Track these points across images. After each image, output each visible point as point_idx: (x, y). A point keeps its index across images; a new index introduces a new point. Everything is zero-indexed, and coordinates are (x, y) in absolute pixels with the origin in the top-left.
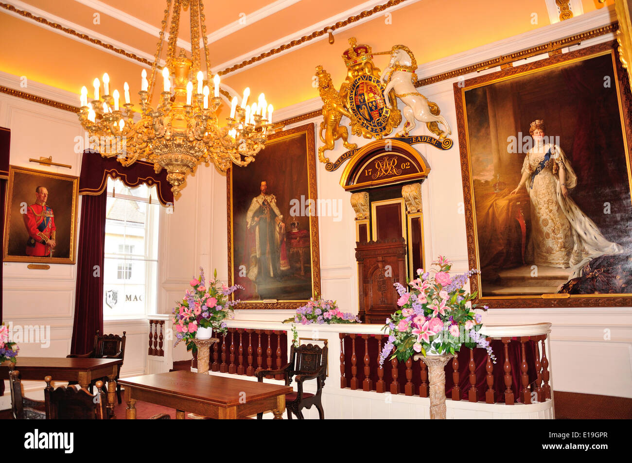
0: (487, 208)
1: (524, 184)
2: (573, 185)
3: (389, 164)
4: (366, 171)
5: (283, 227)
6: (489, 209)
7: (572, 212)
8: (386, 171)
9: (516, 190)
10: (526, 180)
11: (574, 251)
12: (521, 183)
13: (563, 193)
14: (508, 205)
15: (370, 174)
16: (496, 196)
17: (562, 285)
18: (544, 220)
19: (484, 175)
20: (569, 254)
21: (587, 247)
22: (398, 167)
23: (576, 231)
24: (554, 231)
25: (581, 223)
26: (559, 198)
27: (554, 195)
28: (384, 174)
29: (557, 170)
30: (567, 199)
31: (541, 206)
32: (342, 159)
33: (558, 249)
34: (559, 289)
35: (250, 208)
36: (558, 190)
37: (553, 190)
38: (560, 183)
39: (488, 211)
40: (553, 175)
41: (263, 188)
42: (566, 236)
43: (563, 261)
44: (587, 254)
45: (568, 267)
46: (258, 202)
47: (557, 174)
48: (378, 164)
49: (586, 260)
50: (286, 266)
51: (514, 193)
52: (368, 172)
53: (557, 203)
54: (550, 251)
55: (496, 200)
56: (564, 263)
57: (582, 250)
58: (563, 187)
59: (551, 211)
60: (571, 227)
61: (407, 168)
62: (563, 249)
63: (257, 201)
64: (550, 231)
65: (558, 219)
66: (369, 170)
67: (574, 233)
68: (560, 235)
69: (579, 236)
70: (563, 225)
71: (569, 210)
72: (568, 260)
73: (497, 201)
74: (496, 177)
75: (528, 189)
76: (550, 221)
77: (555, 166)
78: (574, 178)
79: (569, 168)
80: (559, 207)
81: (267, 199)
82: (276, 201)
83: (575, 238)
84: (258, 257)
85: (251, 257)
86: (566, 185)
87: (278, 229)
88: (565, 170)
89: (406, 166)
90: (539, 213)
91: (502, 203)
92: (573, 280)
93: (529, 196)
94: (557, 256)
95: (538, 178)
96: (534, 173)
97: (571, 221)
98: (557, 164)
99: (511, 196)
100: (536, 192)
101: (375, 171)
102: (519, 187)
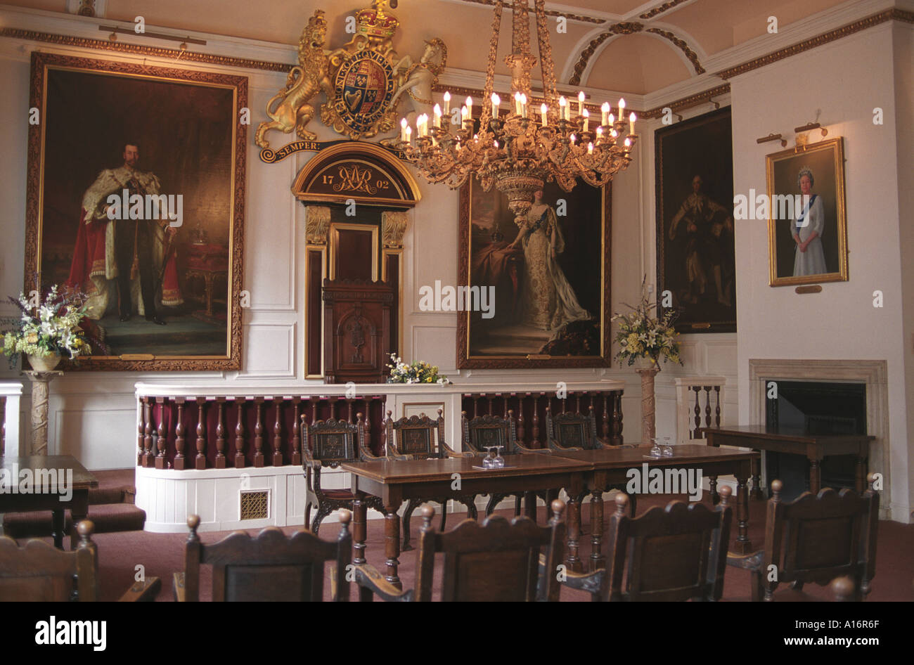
0: (482, 260)
1: (521, 240)
2: (561, 251)
3: (360, 177)
4: (325, 177)
5: (172, 234)
6: (484, 260)
7: (558, 277)
8: (356, 185)
9: (513, 244)
10: (522, 237)
11: (555, 314)
12: (518, 238)
13: (553, 256)
14: (504, 259)
15: (331, 182)
16: (493, 247)
17: (543, 347)
18: (535, 280)
19: (483, 221)
20: (551, 317)
21: (565, 311)
22: (372, 183)
23: (559, 295)
24: (541, 293)
25: (563, 288)
26: (549, 259)
27: (545, 257)
28: (351, 188)
29: (550, 232)
30: (555, 262)
31: (533, 266)
32: (290, 150)
33: (543, 311)
34: (540, 350)
35: (93, 187)
36: (549, 253)
37: (544, 252)
38: (551, 245)
39: (483, 263)
40: (547, 236)
41: (129, 157)
42: (551, 299)
43: (546, 323)
44: (565, 318)
45: (549, 329)
46: (116, 180)
47: (549, 237)
48: (344, 172)
49: (564, 323)
50: (175, 299)
51: (510, 247)
52: (328, 180)
53: (547, 266)
54: (536, 312)
55: (492, 252)
56: (546, 325)
57: (562, 315)
58: (553, 250)
59: (541, 272)
60: (555, 292)
61: (384, 187)
62: (547, 312)
63: (113, 176)
64: (538, 292)
65: (546, 281)
66: (329, 177)
67: (557, 296)
68: (546, 297)
69: (561, 301)
70: (549, 288)
71: (556, 274)
72: (550, 322)
73: (493, 254)
74: (495, 225)
75: (524, 246)
76: (539, 282)
77: (548, 228)
78: (563, 244)
79: (559, 232)
80: (548, 269)
81: (137, 178)
82: (159, 186)
83: (558, 301)
84: (108, 277)
85: (90, 276)
86: (556, 249)
87: (160, 234)
88: (557, 234)
89: (383, 185)
90: (531, 273)
91: (498, 255)
92: (553, 342)
93: (523, 253)
94: (542, 317)
95: (534, 236)
96: (530, 231)
97: (556, 284)
98: (551, 227)
99: (506, 250)
100: (530, 250)
101: (338, 180)
102: (516, 242)
